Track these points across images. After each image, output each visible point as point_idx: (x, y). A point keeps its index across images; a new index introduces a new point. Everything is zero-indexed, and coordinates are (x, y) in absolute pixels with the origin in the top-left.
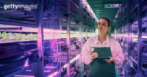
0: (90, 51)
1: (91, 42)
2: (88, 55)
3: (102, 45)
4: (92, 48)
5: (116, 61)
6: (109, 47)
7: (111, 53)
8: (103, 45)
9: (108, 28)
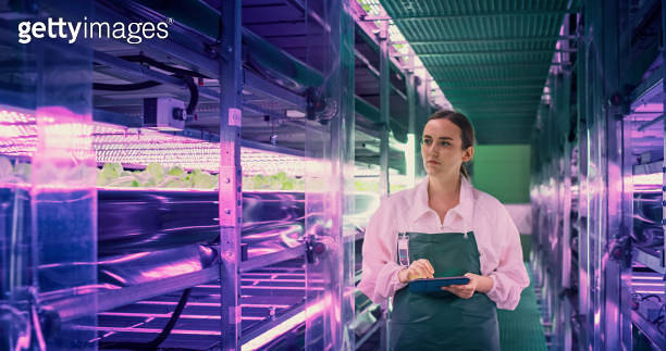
0: (393, 248)
1: (400, 212)
2: (385, 263)
3: (442, 223)
4: (400, 235)
5: (492, 290)
6: (472, 233)
7: (478, 255)
8: (449, 226)
9: (464, 153)
